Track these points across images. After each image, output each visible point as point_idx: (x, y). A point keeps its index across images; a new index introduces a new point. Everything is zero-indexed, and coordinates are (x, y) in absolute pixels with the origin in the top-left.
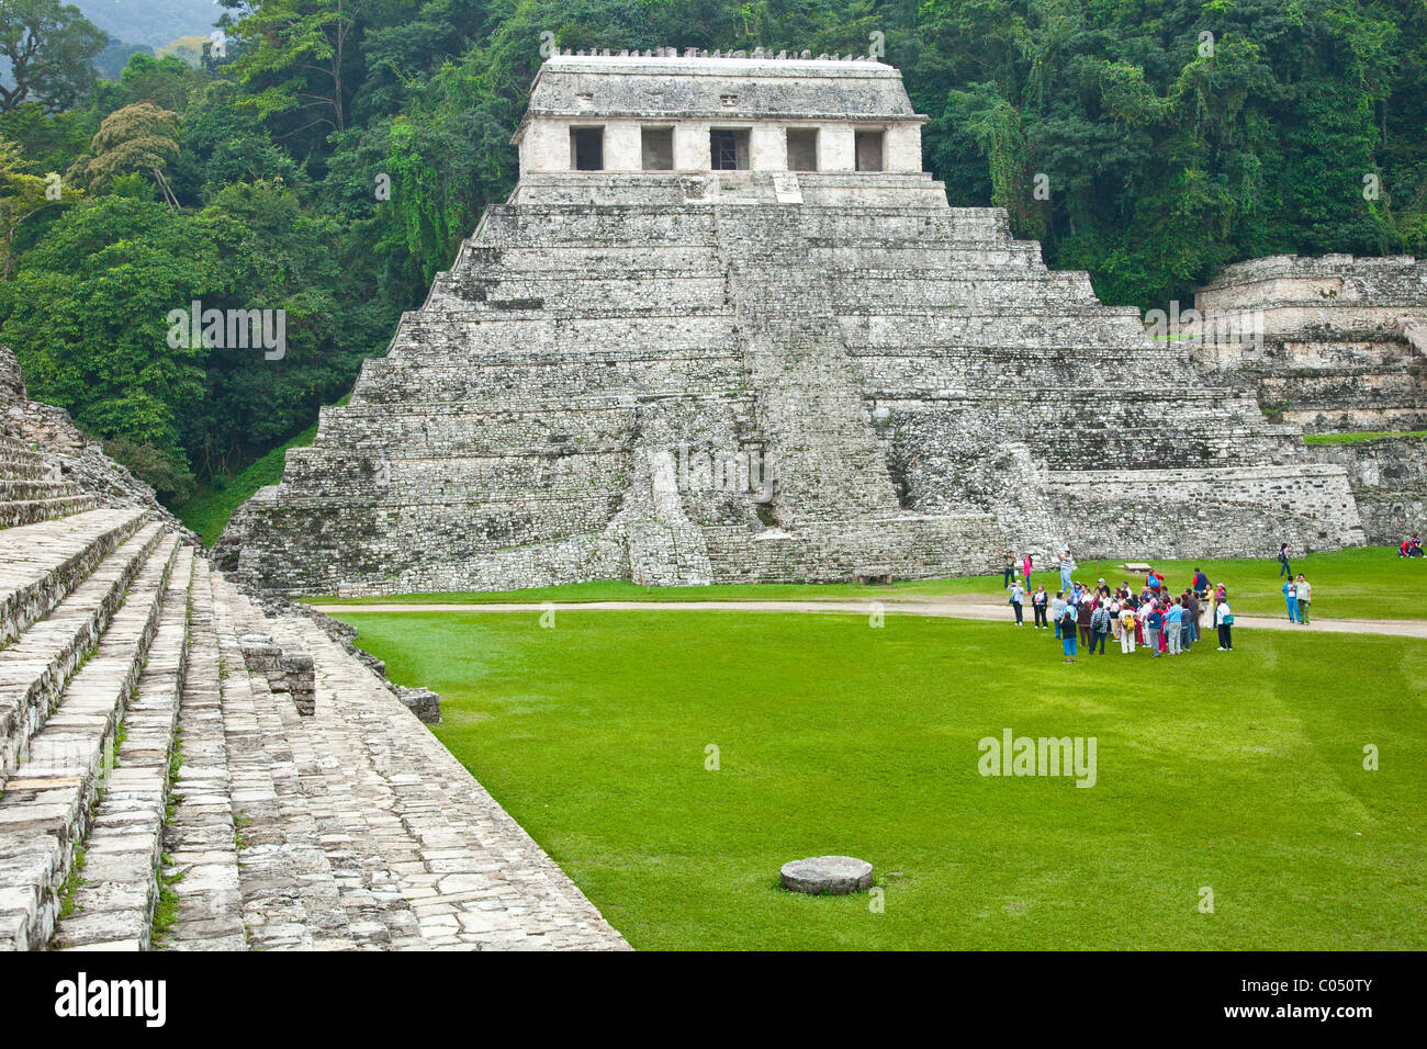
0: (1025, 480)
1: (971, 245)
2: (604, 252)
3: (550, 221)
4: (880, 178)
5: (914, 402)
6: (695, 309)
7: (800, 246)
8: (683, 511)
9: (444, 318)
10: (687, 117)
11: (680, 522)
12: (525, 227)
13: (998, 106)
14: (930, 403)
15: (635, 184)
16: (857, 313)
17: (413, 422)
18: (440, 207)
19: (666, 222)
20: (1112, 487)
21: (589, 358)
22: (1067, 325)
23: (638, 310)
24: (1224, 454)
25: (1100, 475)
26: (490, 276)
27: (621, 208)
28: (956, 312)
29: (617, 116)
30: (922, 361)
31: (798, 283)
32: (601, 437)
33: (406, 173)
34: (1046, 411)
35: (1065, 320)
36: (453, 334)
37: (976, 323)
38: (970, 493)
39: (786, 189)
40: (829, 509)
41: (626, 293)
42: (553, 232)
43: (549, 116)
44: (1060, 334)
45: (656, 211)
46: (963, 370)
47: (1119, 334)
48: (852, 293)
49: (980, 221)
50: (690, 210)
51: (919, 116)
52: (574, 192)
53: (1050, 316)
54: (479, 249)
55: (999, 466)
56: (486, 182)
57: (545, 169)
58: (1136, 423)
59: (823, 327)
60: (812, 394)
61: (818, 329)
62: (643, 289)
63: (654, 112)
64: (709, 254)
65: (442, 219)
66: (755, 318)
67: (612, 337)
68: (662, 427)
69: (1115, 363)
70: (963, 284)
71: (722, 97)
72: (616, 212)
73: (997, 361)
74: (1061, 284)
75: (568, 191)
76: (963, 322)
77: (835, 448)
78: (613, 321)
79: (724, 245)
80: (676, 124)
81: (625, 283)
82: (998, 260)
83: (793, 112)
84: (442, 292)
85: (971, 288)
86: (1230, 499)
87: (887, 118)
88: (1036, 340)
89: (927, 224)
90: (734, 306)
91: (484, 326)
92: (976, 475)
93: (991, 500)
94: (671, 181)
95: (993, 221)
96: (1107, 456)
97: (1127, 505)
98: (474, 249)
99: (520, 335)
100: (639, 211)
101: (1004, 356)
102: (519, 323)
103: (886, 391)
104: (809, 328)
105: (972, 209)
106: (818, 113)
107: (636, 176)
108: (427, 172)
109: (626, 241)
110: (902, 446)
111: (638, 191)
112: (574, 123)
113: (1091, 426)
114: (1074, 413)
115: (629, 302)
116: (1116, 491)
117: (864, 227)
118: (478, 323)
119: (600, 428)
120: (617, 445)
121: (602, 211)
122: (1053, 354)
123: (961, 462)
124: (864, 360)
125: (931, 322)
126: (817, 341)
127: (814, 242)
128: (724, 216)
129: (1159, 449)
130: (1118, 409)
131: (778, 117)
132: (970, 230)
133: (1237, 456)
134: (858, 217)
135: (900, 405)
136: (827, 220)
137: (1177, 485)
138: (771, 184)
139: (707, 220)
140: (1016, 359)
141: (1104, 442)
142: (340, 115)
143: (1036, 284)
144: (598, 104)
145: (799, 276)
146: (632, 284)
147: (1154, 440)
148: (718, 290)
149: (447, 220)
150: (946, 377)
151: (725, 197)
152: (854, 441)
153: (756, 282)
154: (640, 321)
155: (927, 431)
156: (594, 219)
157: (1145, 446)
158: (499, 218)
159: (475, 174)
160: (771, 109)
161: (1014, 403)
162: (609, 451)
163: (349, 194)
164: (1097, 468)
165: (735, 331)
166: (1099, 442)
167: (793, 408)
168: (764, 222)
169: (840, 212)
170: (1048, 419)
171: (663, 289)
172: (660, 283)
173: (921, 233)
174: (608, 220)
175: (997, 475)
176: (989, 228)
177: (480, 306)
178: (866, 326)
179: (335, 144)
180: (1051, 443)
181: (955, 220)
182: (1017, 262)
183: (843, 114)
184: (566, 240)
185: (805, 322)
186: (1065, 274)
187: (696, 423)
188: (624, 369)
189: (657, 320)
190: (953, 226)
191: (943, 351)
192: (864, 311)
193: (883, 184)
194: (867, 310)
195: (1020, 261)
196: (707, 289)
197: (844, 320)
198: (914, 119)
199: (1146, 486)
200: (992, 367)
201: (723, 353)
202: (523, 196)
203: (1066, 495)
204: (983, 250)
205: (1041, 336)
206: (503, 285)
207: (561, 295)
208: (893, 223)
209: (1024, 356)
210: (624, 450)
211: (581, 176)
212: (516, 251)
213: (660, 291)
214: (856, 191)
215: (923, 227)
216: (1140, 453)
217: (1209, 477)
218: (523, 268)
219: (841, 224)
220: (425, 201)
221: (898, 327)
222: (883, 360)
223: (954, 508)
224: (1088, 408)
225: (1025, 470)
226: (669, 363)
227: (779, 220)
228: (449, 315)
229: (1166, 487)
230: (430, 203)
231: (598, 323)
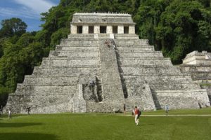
10: (96, 23)
17: (40, 78)
25: (163, 91)
29: (84, 23)
43: (73, 23)
57: (72, 33)
71: (102, 20)
80: (94, 25)
87: (129, 24)
94: (93, 35)
97: (167, 97)
101: (147, 67)
106: (117, 23)
116: (166, 94)
117: (124, 43)
134: (123, 41)
136: (117, 42)
144: (82, 21)
160: (110, 22)
191: (136, 66)
193: (128, 36)
195: (150, 49)
200: (144, 70)
209: (150, 67)
214: (124, 37)
216: (170, 87)
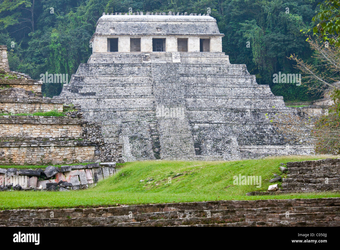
0: (234, 147)
1: (233, 76)
2: (116, 78)
3: (99, 68)
4: (208, 54)
5: (206, 124)
6: (142, 96)
7: (177, 76)
8: (131, 153)
9: (65, 98)
10: (145, 35)
11: (130, 156)
12: (91, 70)
13: (255, 28)
14: (211, 125)
15: (127, 56)
16: (192, 97)
18: (67, 61)
19: (136, 69)
20: (264, 150)
21: (108, 110)
22: (259, 102)
23: (124, 96)
24: (301, 141)
26: (80, 85)
27: (122, 64)
28: (224, 97)
29: (122, 35)
30: (211, 112)
31: (174, 88)
32: (110, 133)
33: (56, 50)
34: (248, 128)
35: (259, 100)
36: (68, 103)
37: (230, 101)
38: (217, 150)
39: (176, 58)
40: (174, 154)
41: (121, 91)
42: (100, 72)
43: (101, 35)
44: (257, 104)
45: (133, 65)
46: (224, 115)
47: (276, 104)
48: (192, 91)
49: (237, 68)
50: (143, 65)
51: (221, 34)
52: (108, 59)
53: (254, 99)
54: (77, 77)
55: (227, 143)
56: (83, 53)
57: (99, 51)
58: (276, 132)
59: (180, 101)
60: (174, 121)
61: (178, 102)
62: (127, 89)
63: (134, 33)
64: (148, 79)
65: (68, 65)
66: (159, 98)
67: (116, 104)
68: (128, 130)
69: (273, 113)
70: (228, 89)
71: (157, 28)
72: (120, 66)
73: (235, 112)
74: (260, 89)
75: (106, 58)
76: (226, 100)
77: (179, 137)
78: (116, 99)
79: (153, 76)
80: (141, 37)
81: (121, 88)
82: (242, 81)
83: (180, 33)
84: (65, 90)
85: (230, 90)
86: (301, 154)
87: (210, 35)
88: (249, 106)
89: (220, 69)
90: (154, 95)
91: (77, 100)
92: (220, 145)
93: (223, 152)
94: (139, 55)
95: (241, 68)
96: (264, 141)
98: (75, 77)
99: (88, 103)
100: (127, 65)
101: (237, 111)
102: (88, 100)
103: (198, 121)
104: (176, 102)
105: (235, 65)
106: (188, 33)
107: (128, 54)
108: (63, 49)
109: (122, 75)
110: (200, 137)
111: (128, 58)
112: (109, 37)
113: (261, 132)
114: (256, 128)
115: (122, 94)
117: (199, 70)
118: (75, 99)
119: (110, 130)
120: (114, 135)
121: (116, 65)
122: (253, 110)
123: (216, 141)
124: (193, 112)
125: (216, 100)
126: (178, 106)
127: (182, 75)
128: (153, 67)
129: (281, 139)
130: (270, 127)
131: (174, 35)
132: (234, 71)
133: (306, 142)
134: (197, 67)
135: (202, 125)
136: (187, 68)
137: (284, 150)
138: (171, 56)
139: (149, 68)
140: (241, 112)
141: (264, 137)
142: (33, 25)
143: (252, 89)
144: (116, 31)
145: (174, 86)
146: (123, 88)
147: (280, 137)
148: (150, 90)
149: (69, 65)
150: (218, 117)
151: (156, 60)
152: (185, 135)
153: (161, 88)
154: (125, 99)
155: (208, 133)
156: (113, 68)
157: (277, 138)
158: (83, 68)
159: (79, 50)
160: (173, 32)
161: (238, 125)
162: (112, 137)
163: (36, 55)
164: (261, 145)
165: (154, 102)
166: (262, 137)
167: (167, 125)
168: (166, 69)
169: (191, 65)
170: (248, 130)
171: (133, 90)
172: (132, 88)
173: (217, 72)
174: (117, 68)
175: (226, 145)
176: (240, 71)
177: (76, 94)
178: (195, 101)
179: (31, 37)
180: (247, 137)
181: (229, 68)
182: (248, 81)
183: (196, 34)
184: (104, 74)
185: (175, 100)
186: (262, 86)
187: (138, 129)
188: (119, 113)
189: (130, 99)
190: (228, 70)
191: (218, 109)
192: (195, 96)
193: (208, 56)
194: (196, 97)
195: (249, 81)
196: (147, 90)
197: (188, 100)
198: (219, 35)
199: (275, 150)
200: (233, 114)
201: (149, 109)
202: (92, 60)
203: (248, 152)
204: (237, 78)
205: (251, 105)
206: (84, 88)
207: (101, 91)
208: (209, 69)
209: (244, 111)
210: (116, 137)
211: (110, 54)
212: (88, 78)
213: (132, 90)
214: (199, 58)
215: (218, 70)
216: (275, 140)
217: (294, 148)
218: (90, 83)
219: (192, 69)
220: (62, 59)
221: (206, 102)
222: (199, 112)
223: (212, 154)
224: (261, 127)
225: (234, 144)
226: (133, 112)
227: (171, 68)
228: (67, 97)
229: (281, 150)
230: (64, 59)
231: (112, 100)
